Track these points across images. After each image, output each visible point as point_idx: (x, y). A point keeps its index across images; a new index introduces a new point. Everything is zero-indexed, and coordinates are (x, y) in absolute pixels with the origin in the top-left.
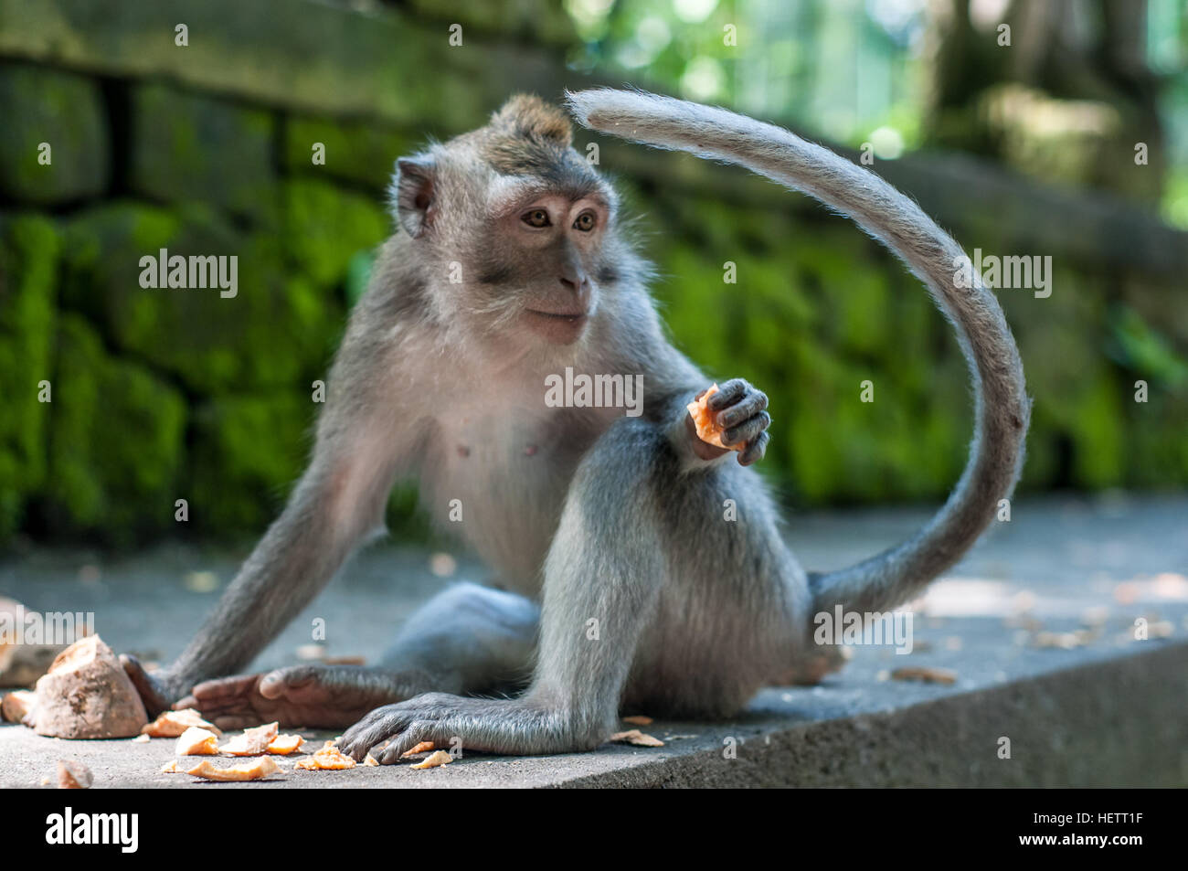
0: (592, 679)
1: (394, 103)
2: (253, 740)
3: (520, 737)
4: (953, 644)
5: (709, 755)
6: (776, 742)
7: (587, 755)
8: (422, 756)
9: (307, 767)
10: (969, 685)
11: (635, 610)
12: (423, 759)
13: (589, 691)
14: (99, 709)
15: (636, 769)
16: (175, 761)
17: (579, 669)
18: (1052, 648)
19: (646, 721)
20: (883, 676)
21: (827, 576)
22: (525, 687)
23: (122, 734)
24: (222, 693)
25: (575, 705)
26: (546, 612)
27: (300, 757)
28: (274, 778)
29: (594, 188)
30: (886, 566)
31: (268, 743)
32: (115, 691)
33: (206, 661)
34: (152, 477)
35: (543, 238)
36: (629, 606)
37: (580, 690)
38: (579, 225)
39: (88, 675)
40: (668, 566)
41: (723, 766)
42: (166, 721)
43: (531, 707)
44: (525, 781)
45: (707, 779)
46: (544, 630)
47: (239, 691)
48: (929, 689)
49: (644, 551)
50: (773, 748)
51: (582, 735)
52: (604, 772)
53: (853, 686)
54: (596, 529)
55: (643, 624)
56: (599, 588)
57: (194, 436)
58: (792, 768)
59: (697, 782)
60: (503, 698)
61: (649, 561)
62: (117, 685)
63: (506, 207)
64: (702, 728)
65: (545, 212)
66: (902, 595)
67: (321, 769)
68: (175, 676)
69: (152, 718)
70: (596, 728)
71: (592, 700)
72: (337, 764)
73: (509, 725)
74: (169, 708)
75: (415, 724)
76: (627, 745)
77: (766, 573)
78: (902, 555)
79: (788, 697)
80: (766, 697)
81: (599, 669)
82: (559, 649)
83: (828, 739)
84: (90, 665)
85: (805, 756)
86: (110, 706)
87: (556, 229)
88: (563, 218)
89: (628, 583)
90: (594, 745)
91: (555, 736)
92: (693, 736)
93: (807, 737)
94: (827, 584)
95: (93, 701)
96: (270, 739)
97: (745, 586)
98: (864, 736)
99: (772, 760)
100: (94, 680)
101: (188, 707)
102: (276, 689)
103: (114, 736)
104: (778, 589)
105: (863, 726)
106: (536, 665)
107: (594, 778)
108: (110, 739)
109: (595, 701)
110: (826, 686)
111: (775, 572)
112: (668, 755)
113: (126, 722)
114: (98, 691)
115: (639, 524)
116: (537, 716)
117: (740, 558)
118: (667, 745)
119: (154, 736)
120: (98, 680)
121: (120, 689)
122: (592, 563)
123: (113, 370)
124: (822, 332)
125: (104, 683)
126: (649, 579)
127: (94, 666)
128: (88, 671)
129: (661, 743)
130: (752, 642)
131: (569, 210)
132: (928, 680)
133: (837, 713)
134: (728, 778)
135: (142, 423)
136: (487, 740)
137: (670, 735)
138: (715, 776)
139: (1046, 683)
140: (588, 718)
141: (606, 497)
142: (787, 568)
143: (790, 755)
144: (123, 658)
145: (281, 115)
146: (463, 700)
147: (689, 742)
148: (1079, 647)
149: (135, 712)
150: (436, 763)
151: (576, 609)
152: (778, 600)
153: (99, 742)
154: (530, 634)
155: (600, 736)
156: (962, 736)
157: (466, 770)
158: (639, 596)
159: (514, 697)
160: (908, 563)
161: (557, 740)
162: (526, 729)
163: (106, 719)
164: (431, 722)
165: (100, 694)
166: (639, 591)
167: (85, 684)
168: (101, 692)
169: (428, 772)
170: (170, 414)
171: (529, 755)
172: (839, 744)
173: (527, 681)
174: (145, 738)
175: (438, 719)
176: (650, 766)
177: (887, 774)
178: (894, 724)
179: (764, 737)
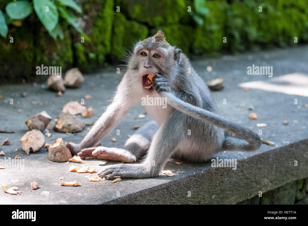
2: (84, 169)
3: (138, 175)
6: (205, 172)
7: (153, 179)
14: (59, 156)
23: (64, 161)
39: (57, 148)
42: (73, 159)
43: (142, 168)
45: (182, 184)
50: (204, 174)
59: (179, 185)
67: (92, 181)
72: (96, 180)
73: (135, 173)
75: (114, 173)
84: (58, 146)
86: (62, 155)
91: (146, 175)
93: (216, 169)
95: (58, 154)
96: (88, 169)
97: (207, 138)
100: (59, 149)
102: (96, 154)
113: (65, 159)
114: (59, 152)
116: (143, 170)
117: (206, 133)
119: (70, 162)
121: (64, 151)
125: (61, 150)
127: (59, 146)
128: (58, 147)
138: (184, 183)
140: (154, 172)
144: (66, 143)
163: (61, 158)
164: (117, 172)
167: (57, 150)
174: (68, 162)
175: (119, 172)
177: (243, 173)
178: (247, 161)
179: (202, 172)
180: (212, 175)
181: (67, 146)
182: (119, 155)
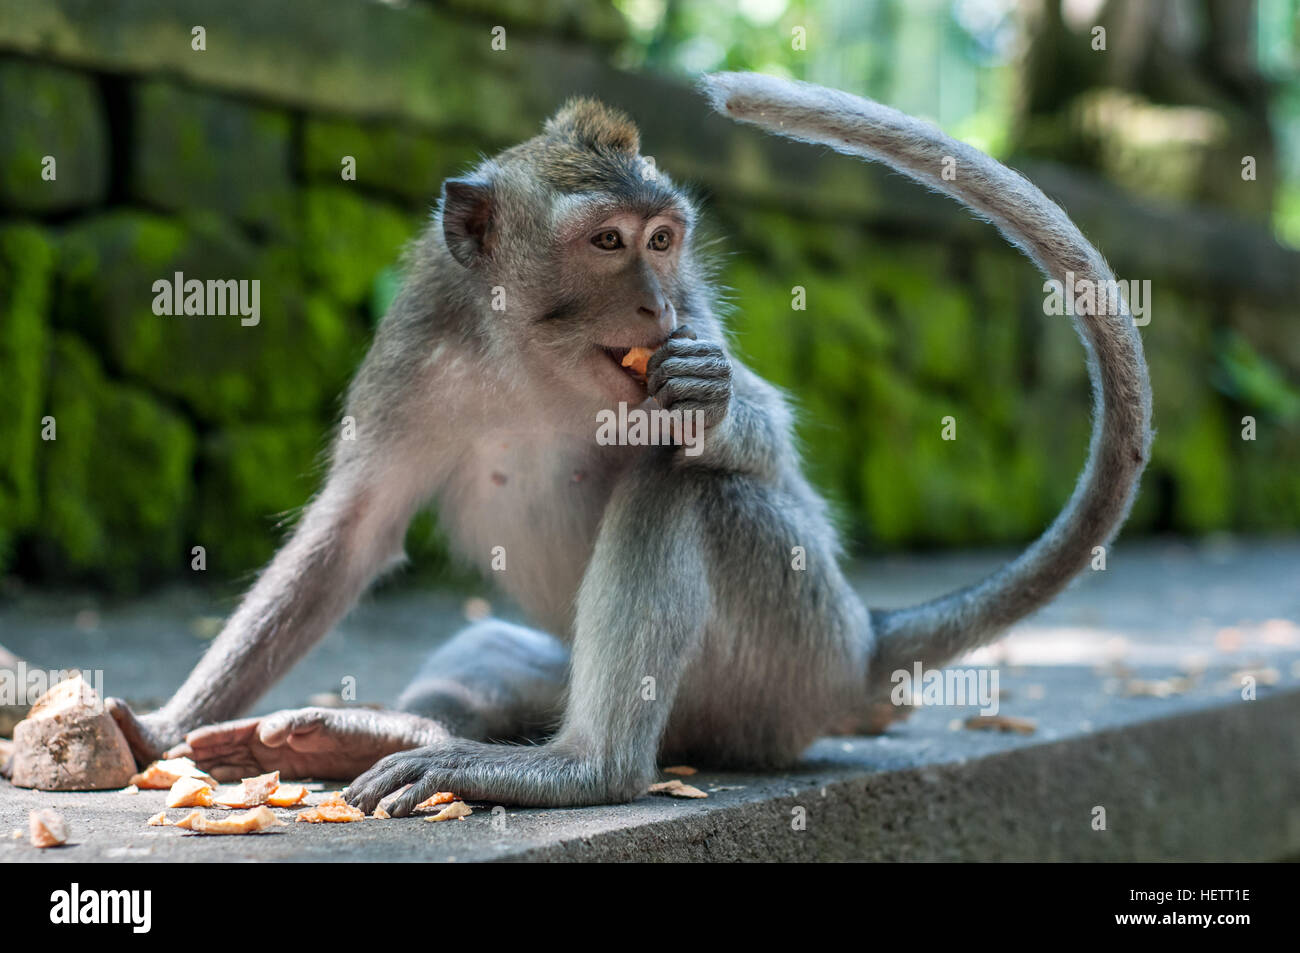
0: (628, 722)
1: (424, 104)
2: (251, 791)
3: (547, 787)
4: (1035, 692)
5: (758, 807)
6: (834, 795)
7: (621, 806)
8: (439, 807)
9: (310, 820)
10: (1050, 734)
11: (676, 648)
12: (438, 812)
13: (625, 736)
14: (82, 758)
15: (675, 822)
16: (164, 813)
17: (614, 711)
18: (1145, 697)
19: (690, 771)
20: (956, 725)
21: (894, 613)
22: (554, 732)
23: (108, 786)
24: (220, 741)
25: (609, 752)
26: (577, 649)
27: (303, 809)
28: (273, 831)
29: (670, 204)
30: (964, 606)
31: (268, 795)
32: (99, 737)
33: (202, 706)
34: (155, 515)
35: (616, 262)
36: (669, 642)
37: (614, 735)
38: (654, 244)
39: (70, 720)
40: (714, 599)
41: (774, 820)
42: (157, 771)
43: (560, 754)
44: (551, 834)
45: (756, 834)
46: (576, 669)
47: (238, 738)
48: (1005, 738)
49: (687, 582)
50: (829, 801)
51: (616, 785)
52: (638, 824)
53: (922, 735)
54: (634, 557)
55: (686, 664)
56: (636, 623)
57: (202, 469)
58: (852, 823)
59: (745, 837)
60: (529, 744)
61: (693, 593)
62: (103, 731)
63: (574, 230)
64: (752, 780)
65: (616, 233)
66: (981, 637)
67: (325, 821)
68: (167, 723)
69: (141, 768)
70: (632, 778)
71: (627, 745)
72: (343, 816)
73: (535, 774)
74: (159, 757)
75: (430, 773)
76: (666, 795)
77: (823, 607)
78: (983, 595)
79: (849, 747)
80: (823, 747)
81: (635, 713)
82: (591, 690)
83: (892, 792)
84: (72, 709)
85: (865, 810)
86: (95, 754)
87: (630, 251)
88: (637, 238)
89: (668, 618)
90: (630, 796)
91: (587, 786)
92: (740, 787)
93: (867, 789)
94: (895, 623)
95: (75, 749)
96: (270, 790)
97: (803, 620)
98: (932, 789)
99: (829, 814)
100: (77, 725)
101: (182, 756)
102: (279, 736)
103: (99, 787)
104: (837, 627)
105: (931, 778)
106: (566, 706)
107: (628, 831)
108: (94, 790)
109: (631, 749)
110: (892, 735)
111: (833, 607)
112: (712, 807)
113: (112, 772)
114: (81, 737)
115: (682, 552)
116: (566, 764)
117: (795, 590)
118: (712, 796)
119: (143, 787)
120: (82, 725)
121: (105, 735)
122: (629, 595)
123: (113, 396)
124: (898, 359)
125: (88, 728)
126: (693, 612)
127: (76, 710)
128: (70, 715)
129: (705, 794)
130: (808, 684)
131: (642, 228)
132: (1006, 729)
133: (902, 763)
134: (780, 833)
135: (145, 454)
136: (511, 790)
137: (716, 785)
138: (764, 831)
139: (1135, 734)
140: (623, 767)
141: (645, 521)
142: (847, 604)
143: (849, 809)
145: (299, 116)
146: (484, 747)
147: (737, 792)
148: (1174, 696)
149: (123, 761)
150: (453, 815)
151: (611, 645)
152: (838, 639)
153: (82, 794)
154: (559, 674)
155: (636, 785)
156: (1042, 790)
157: (486, 823)
158: (681, 632)
159: (541, 743)
160: (989, 603)
161: (588, 790)
162: (555, 779)
163: (90, 768)
164: (448, 771)
165: (83, 741)
166: (681, 626)
167: (66, 730)
168: (84, 738)
169: (444, 825)
170: (176, 444)
171: (557, 807)
172: (904, 797)
173: (556, 725)
174: (133, 789)
175: (456, 767)
176: (692, 819)
177: (958, 832)
178: (966, 776)
179: (820, 789)
180: (857, 817)
181: (113, 712)
182: (390, 738)
